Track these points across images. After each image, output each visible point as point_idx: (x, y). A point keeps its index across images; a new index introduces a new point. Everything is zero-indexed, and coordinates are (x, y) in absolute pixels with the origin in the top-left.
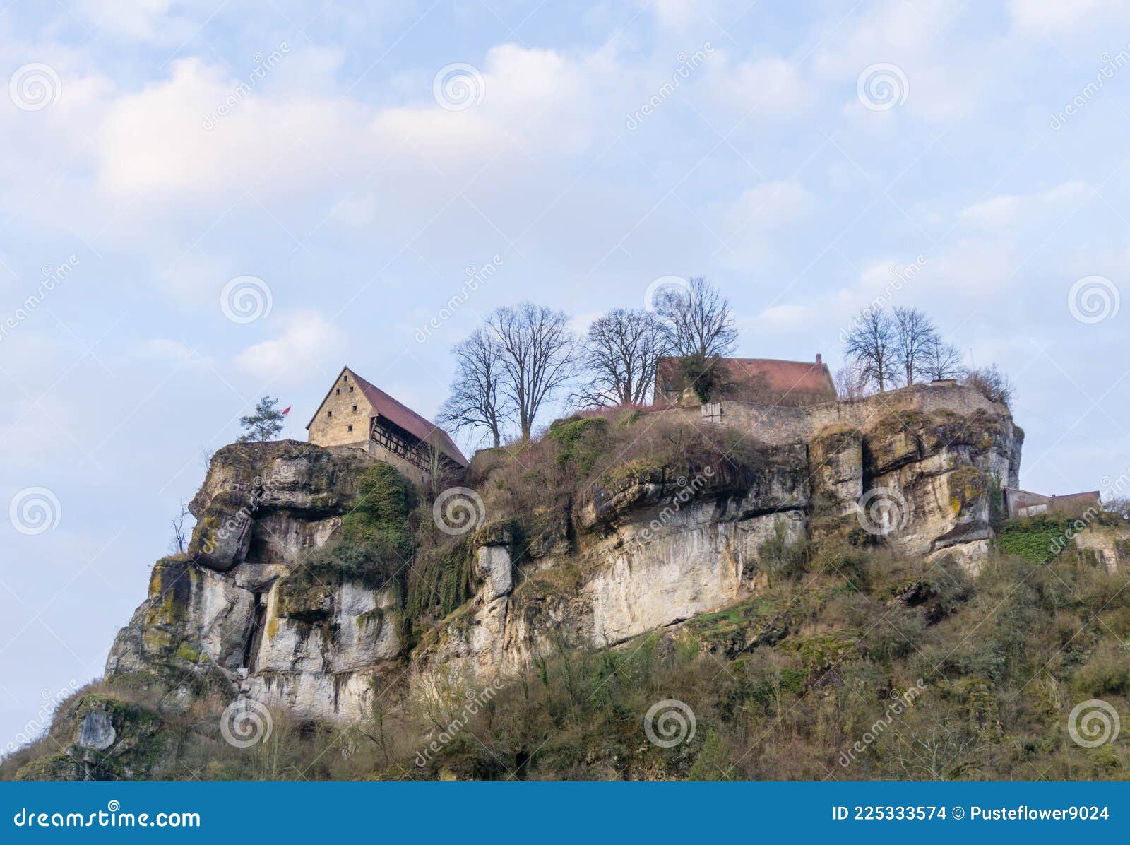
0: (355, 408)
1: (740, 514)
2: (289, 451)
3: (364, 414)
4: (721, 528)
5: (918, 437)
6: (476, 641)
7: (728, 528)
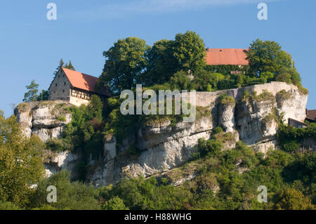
0: (65, 83)
1: (189, 134)
2: (42, 105)
3: (68, 86)
4: (183, 139)
5: (252, 106)
6: (105, 174)
7: (185, 139)
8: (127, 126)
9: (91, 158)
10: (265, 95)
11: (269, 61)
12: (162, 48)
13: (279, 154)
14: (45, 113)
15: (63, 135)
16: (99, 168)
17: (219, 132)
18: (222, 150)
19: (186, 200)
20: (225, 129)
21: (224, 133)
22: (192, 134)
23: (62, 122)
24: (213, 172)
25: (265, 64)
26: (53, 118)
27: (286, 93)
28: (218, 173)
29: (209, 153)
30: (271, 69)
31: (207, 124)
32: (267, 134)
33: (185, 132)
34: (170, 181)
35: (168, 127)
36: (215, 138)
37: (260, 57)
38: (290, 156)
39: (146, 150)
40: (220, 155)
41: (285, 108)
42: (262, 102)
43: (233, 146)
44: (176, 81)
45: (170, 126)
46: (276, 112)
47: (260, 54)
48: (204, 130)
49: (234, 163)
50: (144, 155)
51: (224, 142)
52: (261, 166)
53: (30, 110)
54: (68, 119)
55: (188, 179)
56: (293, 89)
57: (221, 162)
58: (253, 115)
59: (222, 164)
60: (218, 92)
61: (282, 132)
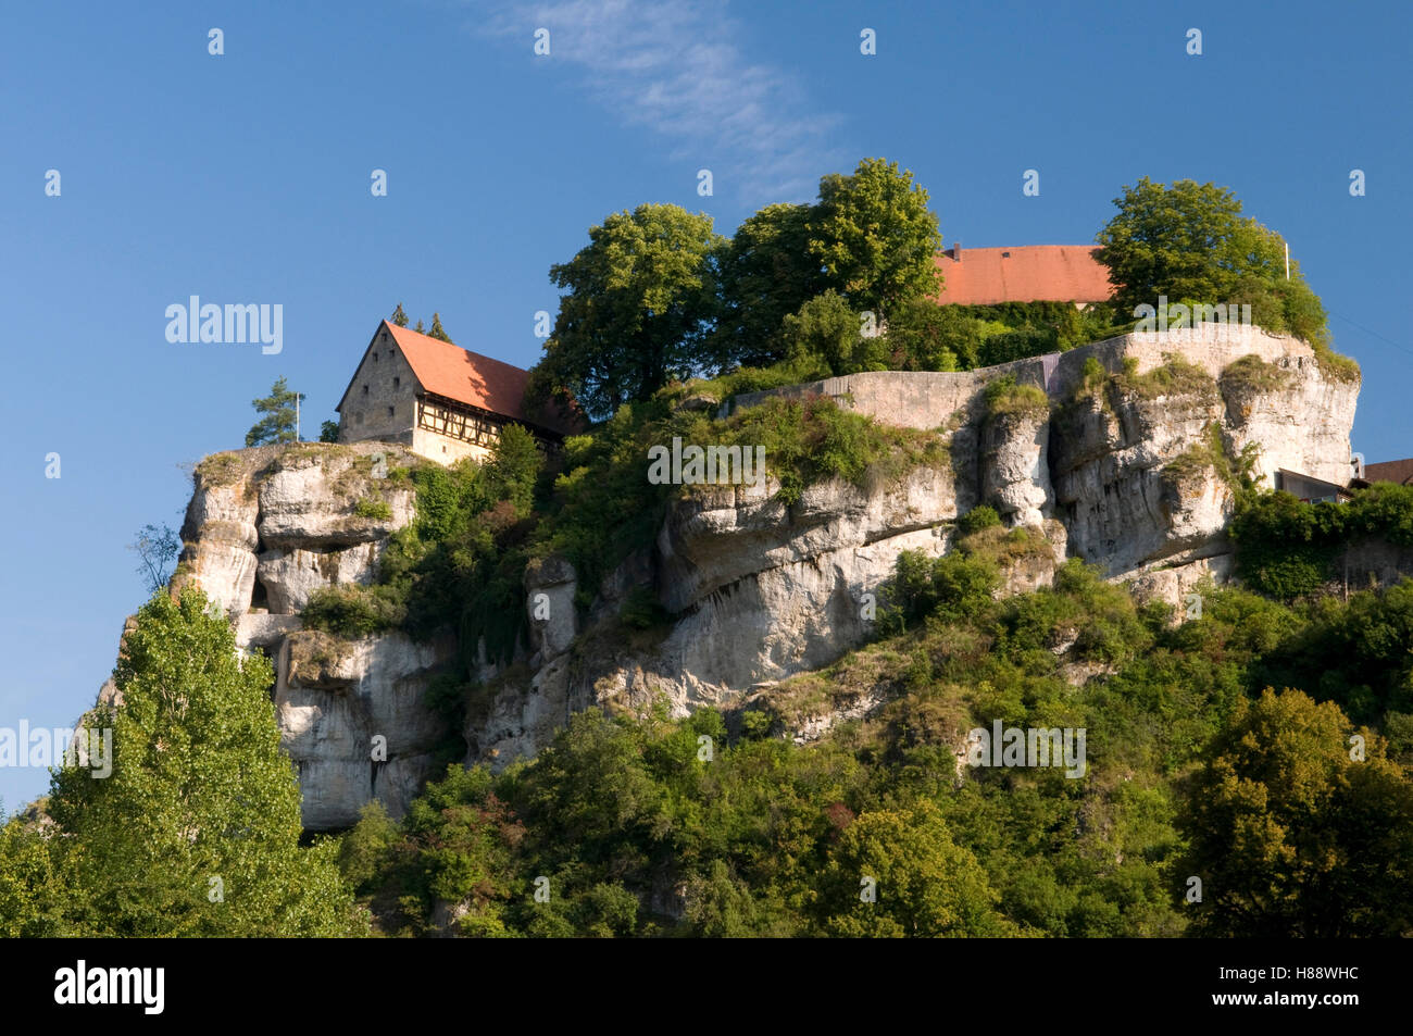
0: (397, 380)
1: (862, 537)
2: (295, 458)
3: (409, 390)
4: (835, 558)
5: (1120, 416)
6: (532, 714)
7: (844, 558)
8: (621, 521)
9: (482, 658)
10: (1174, 374)
11: (1194, 258)
12: (768, 231)
13: (1238, 606)
14: (308, 488)
15: (379, 574)
16: (508, 691)
17: (983, 526)
18: (998, 595)
19: (836, 794)
20: (1008, 514)
21: (1006, 531)
22: (873, 538)
23: (377, 525)
24: (958, 681)
25: (1176, 270)
26: (343, 511)
27: (1262, 366)
28: (975, 684)
29: (942, 609)
30: (1199, 286)
31: (934, 498)
32: (1185, 531)
33: (844, 528)
34: (776, 725)
35: (771, 503)
36: (966, 552)
37: (1155, 243)
38: (1284, 612)
39: (691, 611)
40: (989, 615)
41: (1259, 426)
42: (1161, 399)
43: (1045, 579)
44: (806, 329)
45: (779, 499)
46: (1226, 445)
47: (1152, 233)
48: (923, 519)
49: (1048, 642)
50: (683, 632)
51: (1003, 563)
52: (1163, 653)
53: (247, 477)
54: (403, 513)
55: (854, 713)
56: (1294, 355)
57: (991, 639)
58: (1127, 455)
59: (993, 648)
60: (979, 371)
61: (1251, 519)
